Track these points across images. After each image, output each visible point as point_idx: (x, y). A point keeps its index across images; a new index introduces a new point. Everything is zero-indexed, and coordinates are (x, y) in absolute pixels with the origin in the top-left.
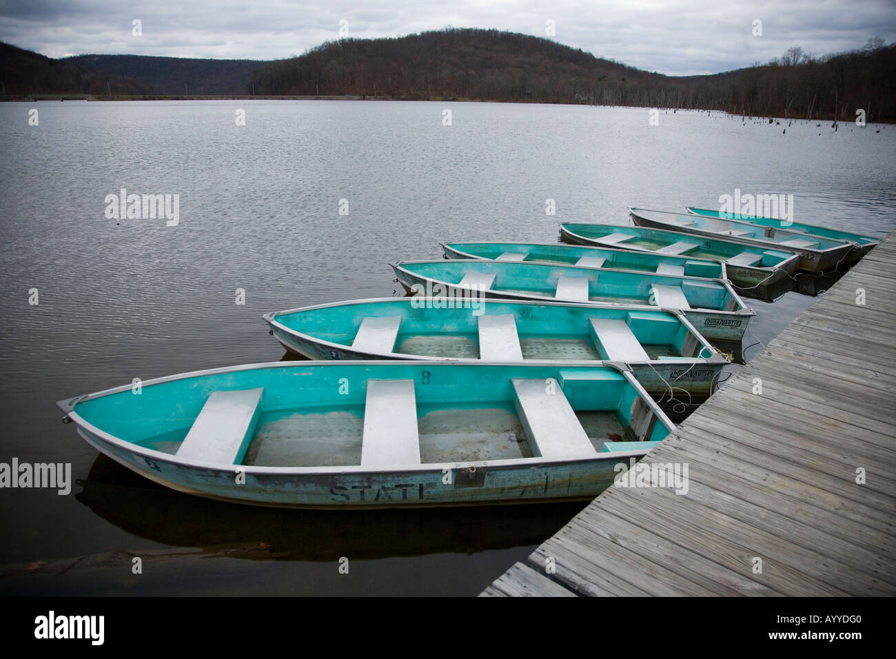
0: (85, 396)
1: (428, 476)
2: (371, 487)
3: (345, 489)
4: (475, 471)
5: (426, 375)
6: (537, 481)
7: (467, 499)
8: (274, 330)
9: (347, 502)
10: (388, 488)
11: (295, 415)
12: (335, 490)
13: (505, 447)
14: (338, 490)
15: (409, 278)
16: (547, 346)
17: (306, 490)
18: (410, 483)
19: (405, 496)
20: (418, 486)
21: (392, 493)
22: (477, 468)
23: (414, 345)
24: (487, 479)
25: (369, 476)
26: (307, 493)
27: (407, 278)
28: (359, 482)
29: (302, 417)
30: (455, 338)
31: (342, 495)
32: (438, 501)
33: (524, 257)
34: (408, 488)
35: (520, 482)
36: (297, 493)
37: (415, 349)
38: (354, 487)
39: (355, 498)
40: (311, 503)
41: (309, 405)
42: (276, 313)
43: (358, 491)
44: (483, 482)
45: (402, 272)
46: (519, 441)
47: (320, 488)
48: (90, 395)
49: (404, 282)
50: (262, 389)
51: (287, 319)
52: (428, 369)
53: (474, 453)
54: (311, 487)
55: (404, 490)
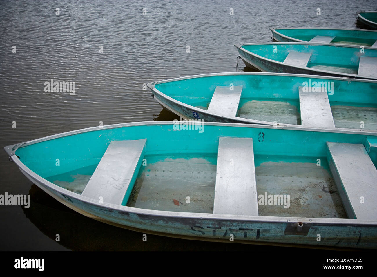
0: (25, 142)
1: (264, 225)
2: (221, 228)
3: (202, 228)
4: (302, 226)
5: (262, 135)
6: (351, 236)
7: (293, 242)
8: (154, 94)
9: (202, 235)
10: (234, 230)
11: (168, 159)
12: (194, 228)
13: (320, 197)
14: (196, 228)
15: (249, 56)
16: (351, 113)
17: (173, 226)
18: (250, 228)
19: (245, 236)
20: (257, 230)
21: (236, 233)
22: (304, 224)
23: (251, 107)
24: (311, 230)
25: (220, 222)
26: (174, 228)
27: (247, 56)
28: (212, 224)
29: (173, 160)
30: (281, 103)
31: (199, 231)
32: (270, 241)
33: (331, 39)
34: (249, 232)
35: (337, 235)
36: (167, 227)
37: (251, 110)
38: (208, 227)
39: (209, 233)
40: (176, 233)
41: (177, 152)
42: (156, 82)
43: (211, 230)
44: (307, 232)
45: (244, 52)
46: (331, 192)
47: (184, 226)
48: (27, 142)
49: (245, 59)
50: (145, 140)
51: (163, 87)
52: (263, 131)
53: (297, 199)
54: (177, 225)
55: (245, 232)
